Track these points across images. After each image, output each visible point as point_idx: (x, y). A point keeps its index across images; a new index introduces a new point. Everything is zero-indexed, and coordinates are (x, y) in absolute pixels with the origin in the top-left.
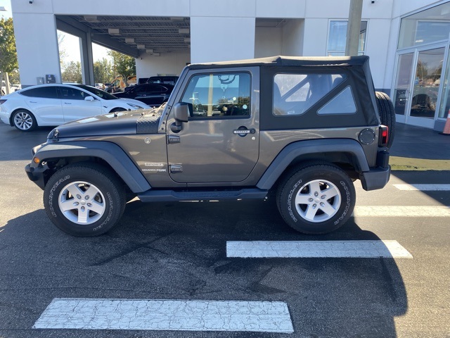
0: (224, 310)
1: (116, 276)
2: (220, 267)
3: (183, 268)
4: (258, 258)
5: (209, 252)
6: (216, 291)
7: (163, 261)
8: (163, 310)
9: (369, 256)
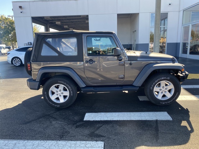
0: (73, 146)
1: (30, 129)
2: (79, 125)
3: (62, 126)
4: (98, 121)
5: (76, 118)
6: (73, 136)
7: (54, 122)
8: (45, 146)
9: (151, 119)
